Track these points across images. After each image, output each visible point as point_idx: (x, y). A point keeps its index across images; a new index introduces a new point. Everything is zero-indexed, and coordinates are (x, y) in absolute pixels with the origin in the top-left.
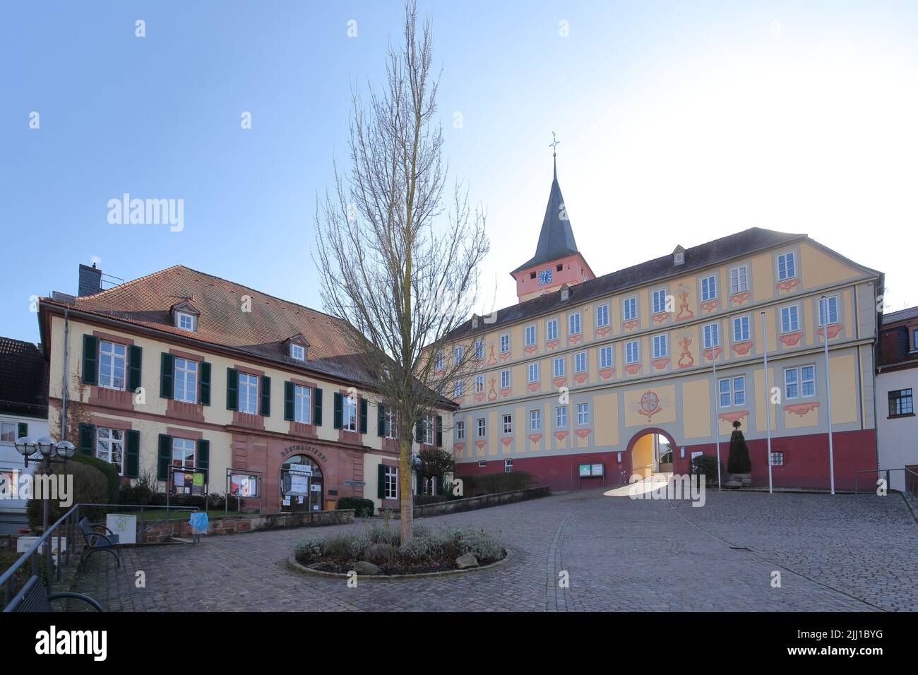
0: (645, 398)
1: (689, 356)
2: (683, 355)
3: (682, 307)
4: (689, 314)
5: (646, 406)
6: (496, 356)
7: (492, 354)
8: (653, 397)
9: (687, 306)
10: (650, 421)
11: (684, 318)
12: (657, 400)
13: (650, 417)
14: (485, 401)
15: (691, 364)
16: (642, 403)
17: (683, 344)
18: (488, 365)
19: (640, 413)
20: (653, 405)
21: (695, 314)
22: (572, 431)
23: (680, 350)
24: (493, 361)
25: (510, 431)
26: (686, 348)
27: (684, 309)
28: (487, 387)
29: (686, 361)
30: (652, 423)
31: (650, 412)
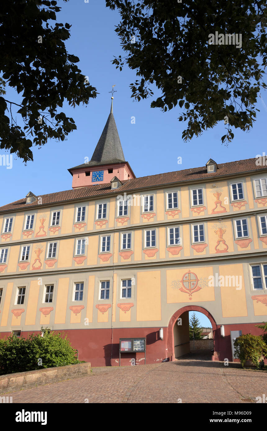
0: (186, 277)
1: (224, 243)
2: (219, 242)
3: (216, 203)
4: (222, 209)
5: (186, 284)
6: (46, 229)
7: (42, 227)
8: (193, 277)
9: (221, 203)
10: (190, 299)
11: (218, 212)
12: (197, 280)
13: (191, 295)
14: (30, 270)
15: (226, 250)
16: (183, 281)
17: (219, 233)
18: (37, 236)
19: (182, 290)
20: (193, 284)
21: (228, 210)
22: (114, 305)
23: (217, 238)
24: (42, 233)
25: (51, 301)
26: (221, 236)
27: (218, 205)
28: (33, 256)
29: (222, 247)
30: (193, 301)
31: (190, 290)
